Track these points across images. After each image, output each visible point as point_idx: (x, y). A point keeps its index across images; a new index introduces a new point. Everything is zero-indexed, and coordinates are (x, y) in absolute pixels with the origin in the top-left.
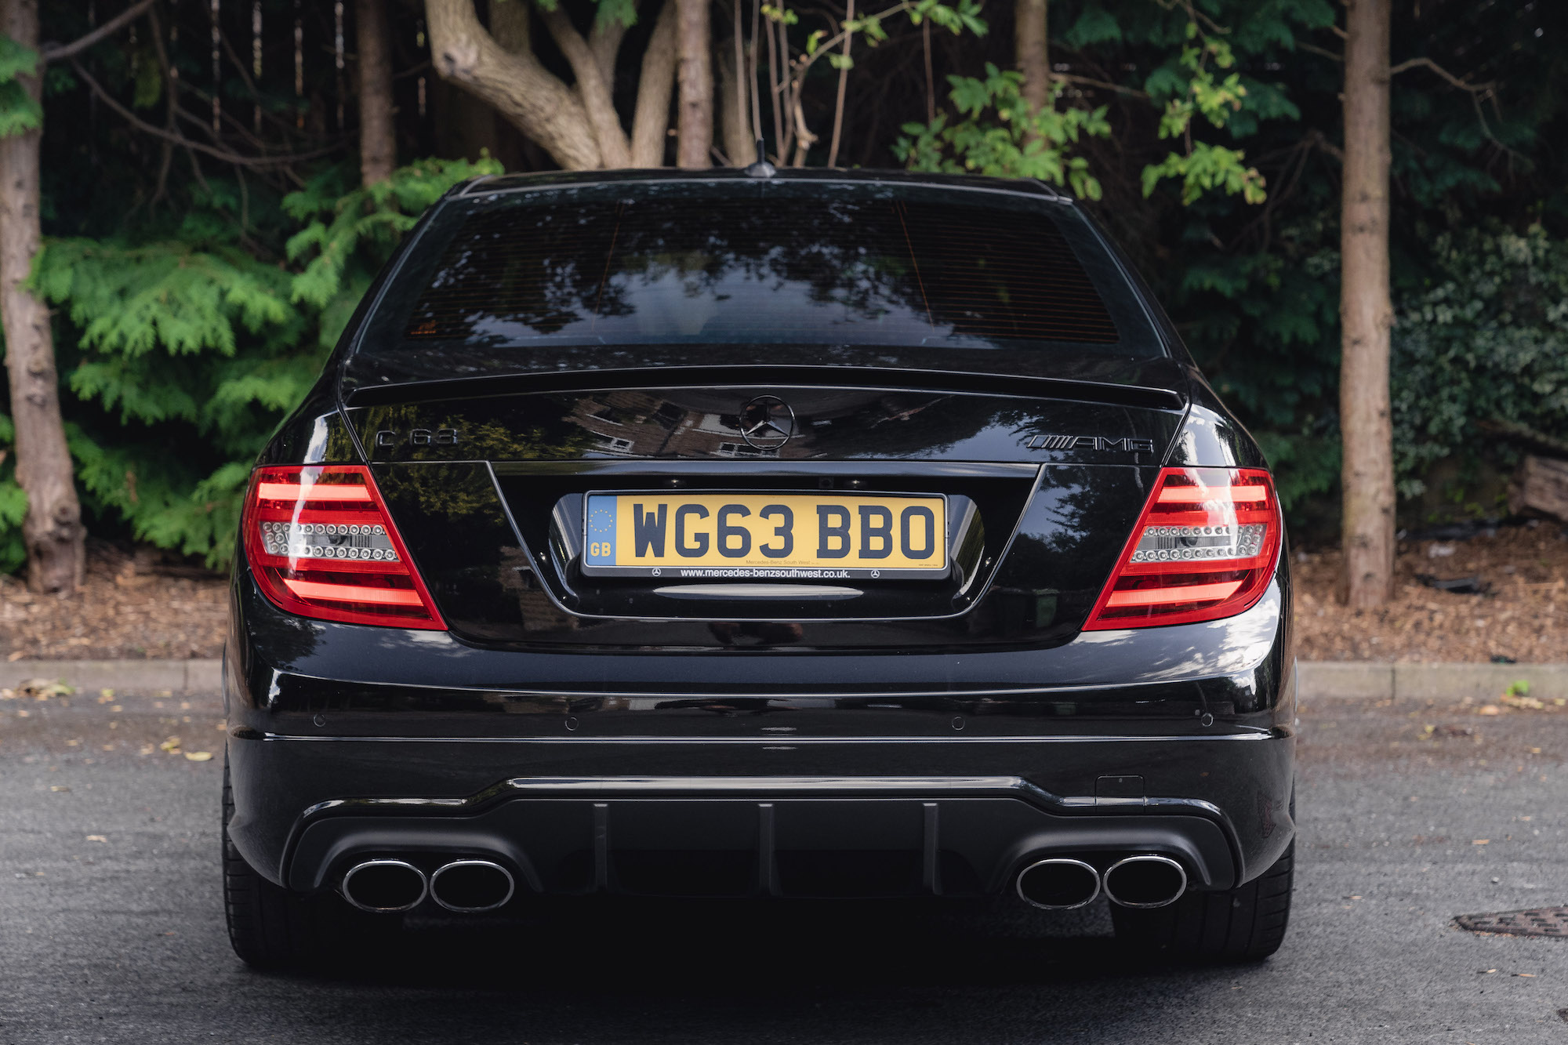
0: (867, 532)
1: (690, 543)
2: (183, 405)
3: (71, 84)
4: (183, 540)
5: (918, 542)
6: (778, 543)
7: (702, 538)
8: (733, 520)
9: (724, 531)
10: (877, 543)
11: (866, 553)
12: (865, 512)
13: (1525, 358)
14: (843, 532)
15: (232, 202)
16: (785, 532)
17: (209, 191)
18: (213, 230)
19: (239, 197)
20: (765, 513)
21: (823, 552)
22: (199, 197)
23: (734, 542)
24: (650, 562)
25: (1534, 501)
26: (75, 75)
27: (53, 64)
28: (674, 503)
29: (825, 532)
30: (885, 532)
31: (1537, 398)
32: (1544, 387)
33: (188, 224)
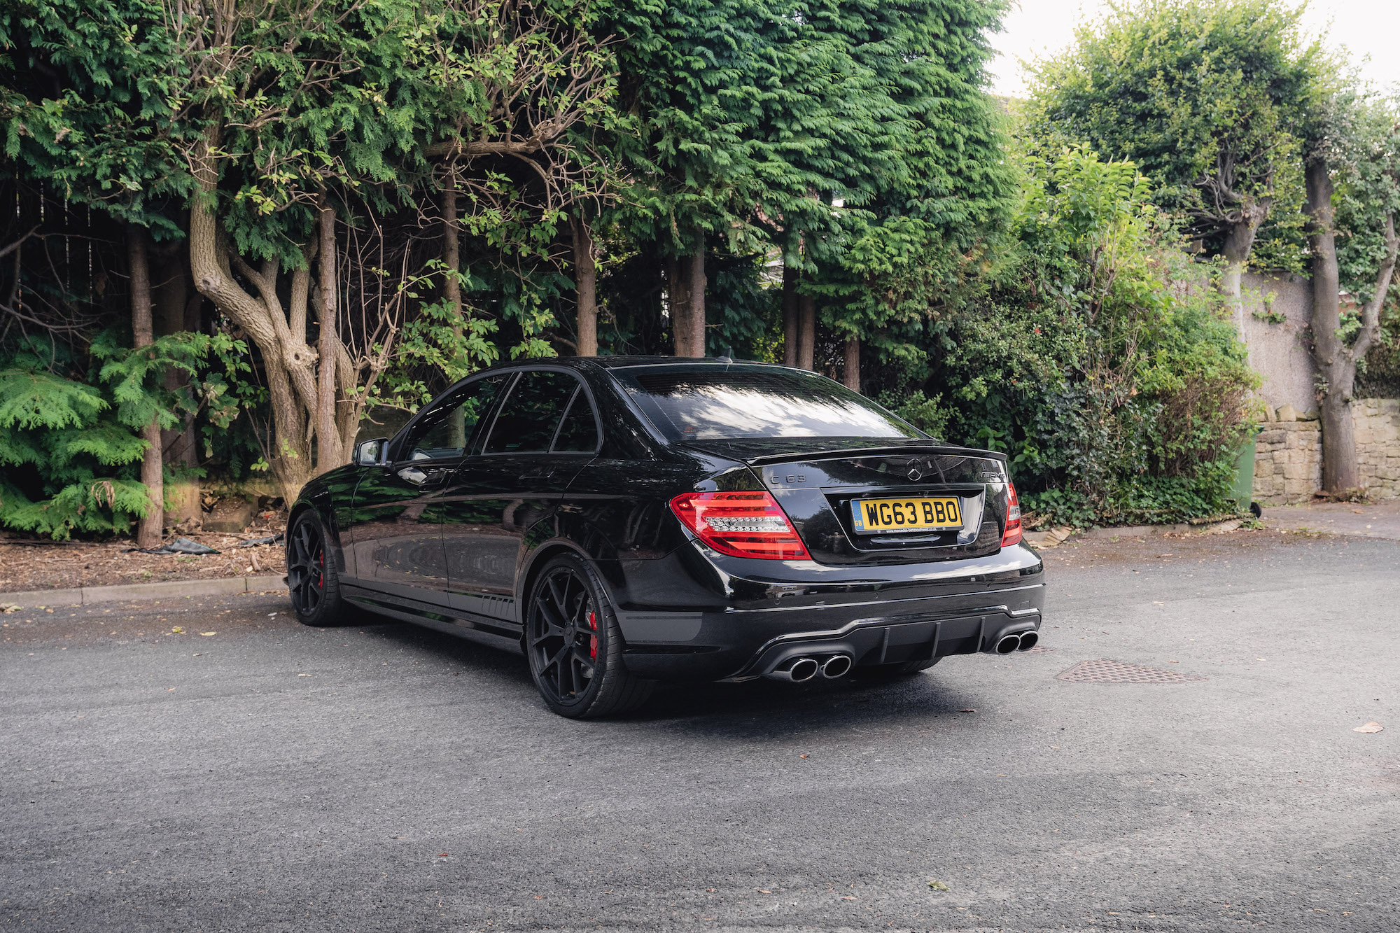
0: (938, 512)
1: (887, 520)
2: (30, 454)
4: (38, 524)
5: (953, 517)
6: (912, 518)
7: (889, 517)
8: (898, 509)
9: (896, 514)
10: (941, 517)
11: (939, 521)
12: (936, 504)
14: (930, 512)
15: (47, 348)
16: (913, 513)
17: (27, 341)
18: (33, 363)
19: (51, 348)
20: (907, 505)
21: (927, 521)
22: (23, 344)
23: (899, 518)
24: (874, 527)
28: (878, 503)
29: (926, 513)
30: (942, 512)
33: (18, 359)
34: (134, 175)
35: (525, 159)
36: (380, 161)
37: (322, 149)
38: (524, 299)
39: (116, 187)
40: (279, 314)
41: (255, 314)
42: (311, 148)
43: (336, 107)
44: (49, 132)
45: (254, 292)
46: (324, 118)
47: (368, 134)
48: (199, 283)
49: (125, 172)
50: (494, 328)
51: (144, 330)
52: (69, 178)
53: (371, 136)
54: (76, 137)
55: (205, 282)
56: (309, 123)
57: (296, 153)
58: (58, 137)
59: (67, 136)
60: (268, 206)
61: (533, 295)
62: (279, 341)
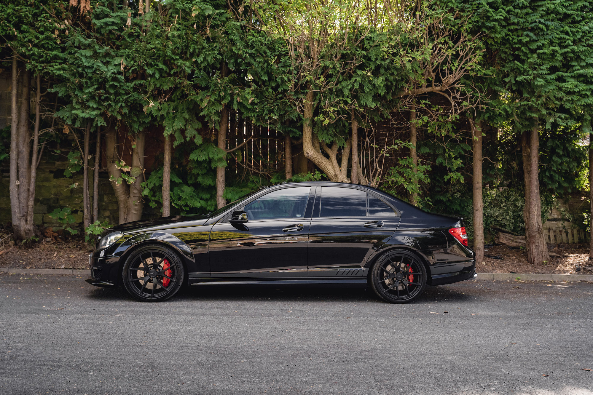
3: (231, 157)
13: (497, 214)
17: (252, 178)
18: (254, 186)
19: (259, 180)
22: (251, 179)
25: (501, 241)
26: (231, 155)
27: (228, 153)
31: (498, 221)
32: (499, 219)
33: (249, 184)
34: (276, 113)
35: (442, 93)
36: (371, 99)
37: (348, 97)
38: (447, 155)
39: (270, 118)
40: (336, 165)
41: (327, 165)
42: (343, 97)
43: (353, 80)
44: (247, 100)
45: (327, 156)
46: (348, 85)
47: (366, 89)
48: (305, 154)
49: (273, 112)
50: (429, 168)
51: (289, 173)
52: (254, 116)
53: (368, 90)
54: (256, 101)
55: (308, 153)
56: (343, 87)
57: (337, 99)
58: (250, 101)
59: (252, 101)
60: (327, 121)
61: (451, 153)
62: (336, 175)
